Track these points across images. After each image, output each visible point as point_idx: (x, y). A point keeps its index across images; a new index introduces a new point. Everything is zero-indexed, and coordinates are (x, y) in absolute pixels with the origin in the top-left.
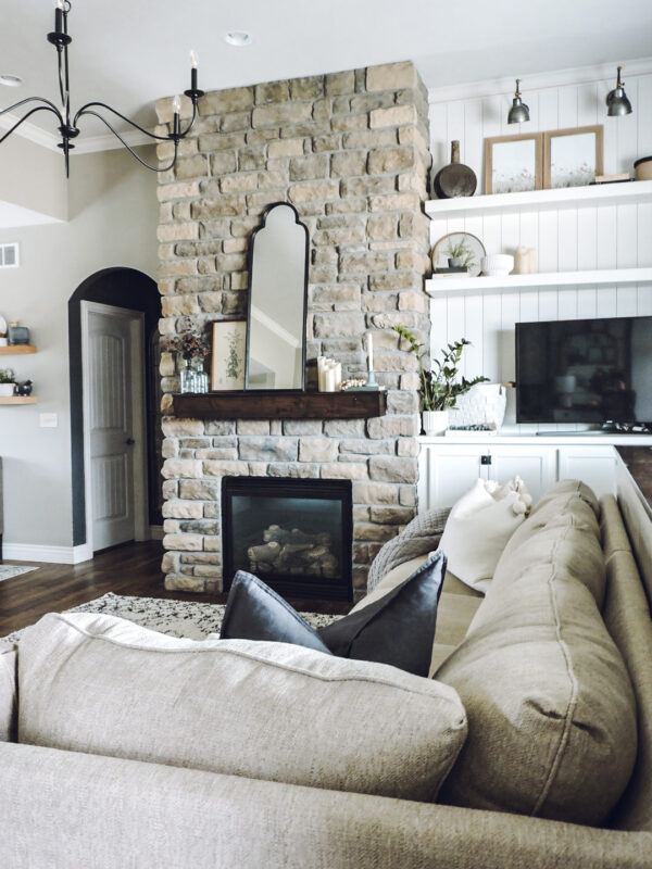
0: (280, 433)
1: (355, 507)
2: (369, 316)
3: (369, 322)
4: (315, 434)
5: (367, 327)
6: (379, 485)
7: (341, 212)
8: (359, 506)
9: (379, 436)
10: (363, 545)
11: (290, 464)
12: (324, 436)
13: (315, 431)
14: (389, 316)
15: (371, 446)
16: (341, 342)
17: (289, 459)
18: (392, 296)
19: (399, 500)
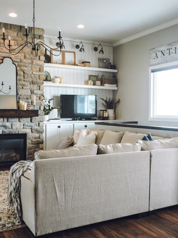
0: (6, 121)
1: (28, 141)
2: (32, 90)
3: (32, 92)
4: (17, 122)
5: (31, 93)
6: (35, 134)
7: (25, 63)
8: (29, 140)
9: (35, 122)
10: (30, 150)
11: (10, 130)
12: (19, 122)
13: (17, 121)
14: (38, 91)
15: (32, 124)
16: (24, 97)
17: (9, 129)
18: (38, 86)
19: (39, 138)
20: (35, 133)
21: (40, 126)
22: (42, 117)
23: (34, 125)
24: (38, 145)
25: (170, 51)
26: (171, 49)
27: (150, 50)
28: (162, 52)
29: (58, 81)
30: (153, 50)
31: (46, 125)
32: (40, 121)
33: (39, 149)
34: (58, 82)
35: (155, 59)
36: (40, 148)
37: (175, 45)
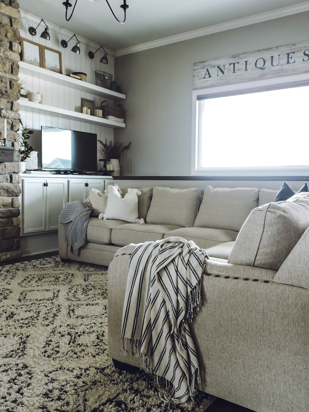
6: (3, 198)
9: (4, 173)
14: (9, 112)
18: (8, 102)
19: (12, 204)
20: (4, 195)
21: (13, 182)
22: (17, 163)
23: (3, 180)
24: (10, 219)
25: (235, 67)
26: (238, 63)
27: (194, 64)
28: (218, 67)
29: (38, 100)
30: (201, 64)
31: (23, 180)
32: (14, 173)
33: (11, 226)
34: (38, 102)
35: (204, 78)
36: (14, 224)
37: (245, 57)
